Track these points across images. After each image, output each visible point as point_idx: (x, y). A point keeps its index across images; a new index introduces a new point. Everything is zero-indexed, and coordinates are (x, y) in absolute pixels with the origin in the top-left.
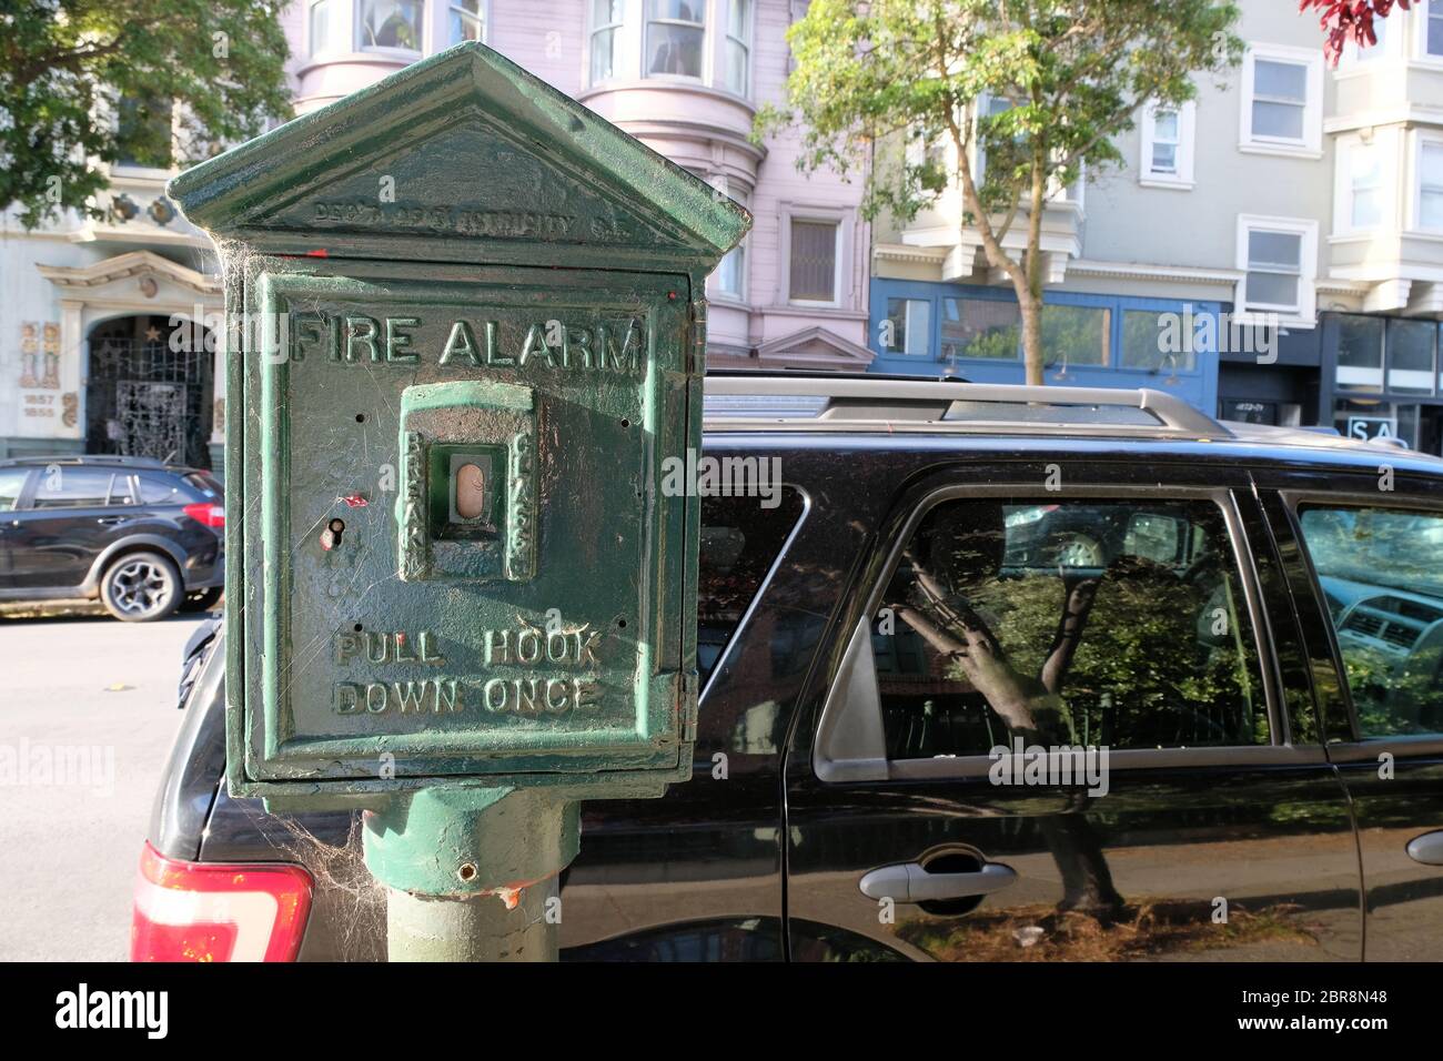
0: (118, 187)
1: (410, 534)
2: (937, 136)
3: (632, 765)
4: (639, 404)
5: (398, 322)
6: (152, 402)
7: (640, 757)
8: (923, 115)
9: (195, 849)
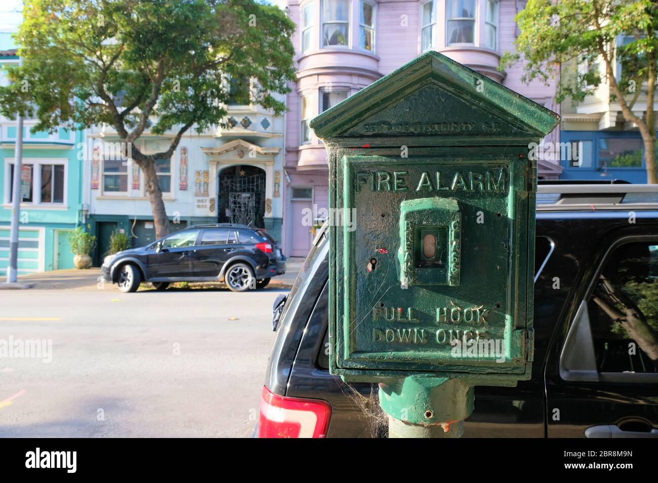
0: (230, 114)
1: (407, 265)
2: (595, 59)
3: (503, 371)
4: (506, 205)
5: (399, 173)
6: (242, 201)
7: (507, 367)
8: (587, 49)
9: (283, 391)
